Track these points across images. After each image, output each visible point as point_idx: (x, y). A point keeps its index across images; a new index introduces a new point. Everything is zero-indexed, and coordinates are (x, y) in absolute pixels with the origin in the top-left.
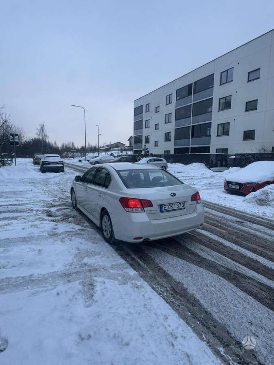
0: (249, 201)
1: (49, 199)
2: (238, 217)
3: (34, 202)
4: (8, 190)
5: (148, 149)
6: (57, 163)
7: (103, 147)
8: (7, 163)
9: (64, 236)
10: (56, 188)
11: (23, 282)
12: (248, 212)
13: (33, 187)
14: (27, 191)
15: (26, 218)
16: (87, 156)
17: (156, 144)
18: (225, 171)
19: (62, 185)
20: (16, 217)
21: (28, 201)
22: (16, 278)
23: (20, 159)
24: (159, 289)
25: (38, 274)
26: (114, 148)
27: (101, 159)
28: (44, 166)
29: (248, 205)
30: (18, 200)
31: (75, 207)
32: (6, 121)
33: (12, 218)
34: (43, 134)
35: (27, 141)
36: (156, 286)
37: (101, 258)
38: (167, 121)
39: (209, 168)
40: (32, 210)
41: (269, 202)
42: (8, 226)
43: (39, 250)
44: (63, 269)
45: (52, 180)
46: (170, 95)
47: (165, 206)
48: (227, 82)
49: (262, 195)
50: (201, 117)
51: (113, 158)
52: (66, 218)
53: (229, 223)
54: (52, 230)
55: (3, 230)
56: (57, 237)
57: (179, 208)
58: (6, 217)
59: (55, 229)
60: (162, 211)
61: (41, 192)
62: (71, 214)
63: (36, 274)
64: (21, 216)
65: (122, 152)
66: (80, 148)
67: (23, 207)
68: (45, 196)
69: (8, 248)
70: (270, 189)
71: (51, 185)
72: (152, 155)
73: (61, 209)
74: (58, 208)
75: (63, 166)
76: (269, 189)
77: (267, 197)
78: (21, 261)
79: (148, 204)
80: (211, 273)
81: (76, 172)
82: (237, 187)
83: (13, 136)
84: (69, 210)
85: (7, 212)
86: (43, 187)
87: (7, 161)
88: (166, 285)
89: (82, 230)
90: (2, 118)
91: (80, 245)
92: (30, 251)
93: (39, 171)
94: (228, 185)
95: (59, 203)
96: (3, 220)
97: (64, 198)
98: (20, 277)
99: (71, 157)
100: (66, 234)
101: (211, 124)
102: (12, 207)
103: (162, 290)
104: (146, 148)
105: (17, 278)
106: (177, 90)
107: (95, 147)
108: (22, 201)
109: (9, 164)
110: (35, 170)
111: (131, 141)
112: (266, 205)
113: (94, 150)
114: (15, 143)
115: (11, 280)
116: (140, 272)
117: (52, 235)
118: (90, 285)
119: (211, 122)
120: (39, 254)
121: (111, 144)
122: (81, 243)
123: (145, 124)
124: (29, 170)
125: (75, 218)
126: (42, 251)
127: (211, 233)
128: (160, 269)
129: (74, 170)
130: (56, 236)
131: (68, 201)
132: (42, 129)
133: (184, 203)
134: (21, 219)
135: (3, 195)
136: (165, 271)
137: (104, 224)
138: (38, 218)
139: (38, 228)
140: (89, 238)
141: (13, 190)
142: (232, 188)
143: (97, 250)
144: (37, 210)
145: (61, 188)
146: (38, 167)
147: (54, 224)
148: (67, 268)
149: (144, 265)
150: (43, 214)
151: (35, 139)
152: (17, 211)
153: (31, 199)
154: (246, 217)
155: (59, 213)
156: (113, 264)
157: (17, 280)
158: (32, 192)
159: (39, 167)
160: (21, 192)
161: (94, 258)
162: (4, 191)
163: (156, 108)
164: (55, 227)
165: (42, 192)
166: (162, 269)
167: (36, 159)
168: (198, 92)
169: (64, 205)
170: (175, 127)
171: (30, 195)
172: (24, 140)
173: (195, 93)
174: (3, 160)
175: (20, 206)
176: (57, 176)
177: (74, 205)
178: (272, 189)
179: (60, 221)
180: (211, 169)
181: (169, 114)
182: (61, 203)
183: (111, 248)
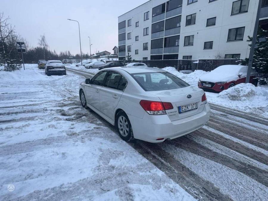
0: (223, 97)
1: (60, 99)
2: (220, 111)
3: (47, 102)
4: (21, 91)
5: (131, 56)
6: (60, 68)
7: (93, 55)
8: (16, 68)
9: (82, 135)
10: (63, 88)
11: (54, 196)
12: (224, 106)
13: (42, 88)
14: (38, 92)
15: (43, 118)
16: (82, 62)
17: (137, 52)
18: (191, 73)
19: (67, 86)
20: (32, 117)
21: (41, 101)
22: (45, 191)
23: (27, 64)
24: (193, 191)
25: (68, 183)
26: (102, 55)
27: (94, 64)
28: (49, 70)
29: (222, 100)
30: (31, 100)
31: (85, 106)
32: (12, 31)
33: (29, 119)
34: (44, 44)
35: (31, 50)
36: (188, 188)
37: (125, 158)
38: (145, 34)
39: (179, 71)
40: (46, 110)
41: (240, 97)
42: (27, 128)
43: (63, 153)
44: (92, 175)
45: (58, 82)
46: (147, 12)
47: (182, 108)
48: (193, 2)
49: (234, 92)
50: (172, 31)
51: (104, 63)
52: (79, 117)
53: (216, 116)
54: (70, 130)
55: (22, 132)
56: (76, 137)
57: (193, 108)
58: (23, 117)
59: (72, 128)
60: (180, 113)
61: (50, 93)
62: (83, 112)
63: (66, 183)
64: (37, 116)
65: (109, 59)
66: (75, 55)
67: (37, 107)
68: (55, 96)
69: (30, 152)
70: (241, 87)
71: (58, 86)
72: (134, 61)
73: (73, 109)
74: (70, 107)
75: (65, 70)
76: (239, 87)
77: (238, 93)
78: (47, 168)
79: (169, 107)
80: (230, 168)
81: (76, 75)
82: (210, 86)
83: (20, 45)
84: (80, 109)
85: (23, 113)
86: (51, 88)
87: (16, 66)
88: (197, 186)
89: (97, 128)
90: (8, 29)
91: (101, 145)
92: (53, 155)
93: (44, 74)
94: (202, 85)
95: (70, 102)
96: (20, 121)
97: (72, 97)
98: (49, 189)
99: (69, 63)
100: (85, 134)
101: (179, 37)
102: (27, 107)
103: (195, 192)
104: (130, 55)
105: (47, 190)
106: (153, 8)
107: (87, 55)
108: (35, 101)
109: (18, 69)
110: (41, 73)
111: (115, 50)
112: (238, 100)
113: (87, 57)
114: (22, 50)
115: (40, 194)
116: (167, 172)
117: (71, 135)
118: (127, 194)
119: (179, 35)
120: (63, 158)
121: (100, 52)
122: (101, 143)
123: (127, 37)
124: (37, 74)
125: (86, 116)
126: (66, 155)
127: (208, 127)
128: (184, 167)
129: (74, 73)
130: (74, 135)
131: (76, 100)
132: (43, 39)
133: (196, 103)
134: (37, 119)
135: (17, 96)
136: (188, 169)
137: (119, 123)
138: (53, 117)
139: (55, 128)
140: (106, 137)
141: (25, 91)
142: (206, 87)
143: (119, 149)
144: (51, 110)
145: (67, 89)
146: (43, 71)
147: (70, 124)
148: (97, 173)
149: (166, 163)
150: (57, 113)
151: (38, 48)
152: (32, 111)
153: (43, 99)
154: (226, 110)
155: (71, 112)
156: (138, 164)
157: (47, 193)
158: (42, 92)
159: (45, 71)
160: (33, 92)
161: (118, 159)
162: (17, 92)
163: (136, 23)
164: (72, 126)
165: (52, 92)
166: (185, 167)
167: (41, 64)
168: (169, 11)
169: (74, 104)
170: (151, 39)
171: (42, 95)
172: (28, 49)
173: (167, 11)
174: (13, 65)
175: (34, 107)
176: (61, 78)
177: (84, 104)
178: (242, 88)
179: (74, 120)
180: (180, 71)
181: (147, 28)
182: (71, 102)
183: (130, 147)
